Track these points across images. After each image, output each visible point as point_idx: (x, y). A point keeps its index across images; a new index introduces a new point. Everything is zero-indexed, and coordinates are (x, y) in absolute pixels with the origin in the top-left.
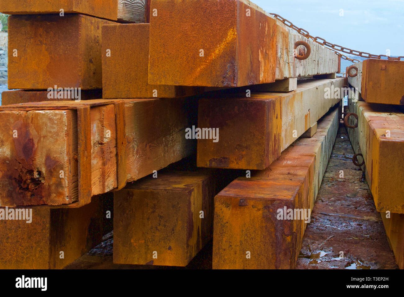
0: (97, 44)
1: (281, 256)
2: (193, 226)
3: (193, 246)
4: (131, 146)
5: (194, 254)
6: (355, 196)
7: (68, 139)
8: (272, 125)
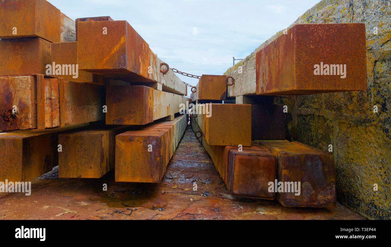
0: (49, 56)
1: (154, 169)
2: (104, 156)
3: (104, 167)
4: (68, 105)
5: (105, 173)
6: (197, 152)
7: (31, 92)
8: (148, 101)
